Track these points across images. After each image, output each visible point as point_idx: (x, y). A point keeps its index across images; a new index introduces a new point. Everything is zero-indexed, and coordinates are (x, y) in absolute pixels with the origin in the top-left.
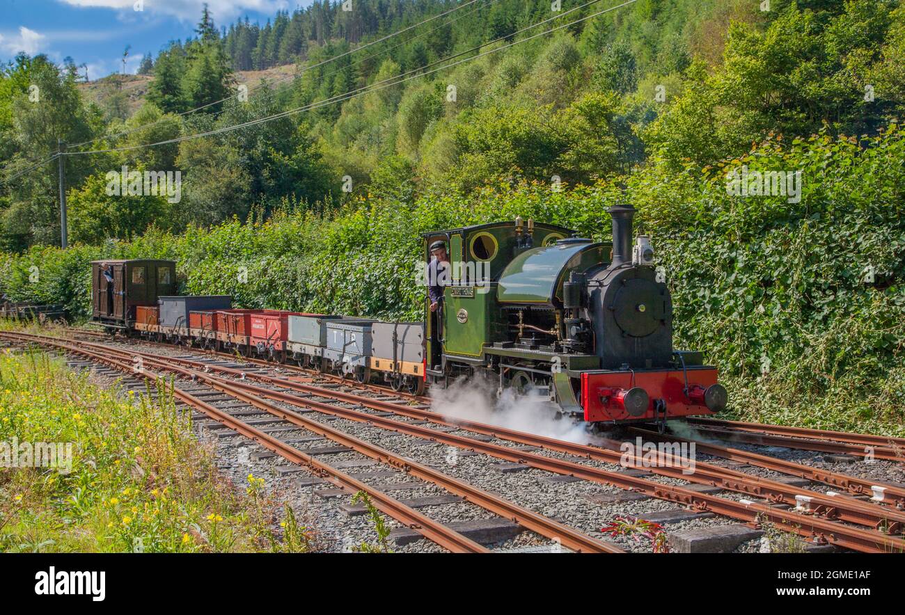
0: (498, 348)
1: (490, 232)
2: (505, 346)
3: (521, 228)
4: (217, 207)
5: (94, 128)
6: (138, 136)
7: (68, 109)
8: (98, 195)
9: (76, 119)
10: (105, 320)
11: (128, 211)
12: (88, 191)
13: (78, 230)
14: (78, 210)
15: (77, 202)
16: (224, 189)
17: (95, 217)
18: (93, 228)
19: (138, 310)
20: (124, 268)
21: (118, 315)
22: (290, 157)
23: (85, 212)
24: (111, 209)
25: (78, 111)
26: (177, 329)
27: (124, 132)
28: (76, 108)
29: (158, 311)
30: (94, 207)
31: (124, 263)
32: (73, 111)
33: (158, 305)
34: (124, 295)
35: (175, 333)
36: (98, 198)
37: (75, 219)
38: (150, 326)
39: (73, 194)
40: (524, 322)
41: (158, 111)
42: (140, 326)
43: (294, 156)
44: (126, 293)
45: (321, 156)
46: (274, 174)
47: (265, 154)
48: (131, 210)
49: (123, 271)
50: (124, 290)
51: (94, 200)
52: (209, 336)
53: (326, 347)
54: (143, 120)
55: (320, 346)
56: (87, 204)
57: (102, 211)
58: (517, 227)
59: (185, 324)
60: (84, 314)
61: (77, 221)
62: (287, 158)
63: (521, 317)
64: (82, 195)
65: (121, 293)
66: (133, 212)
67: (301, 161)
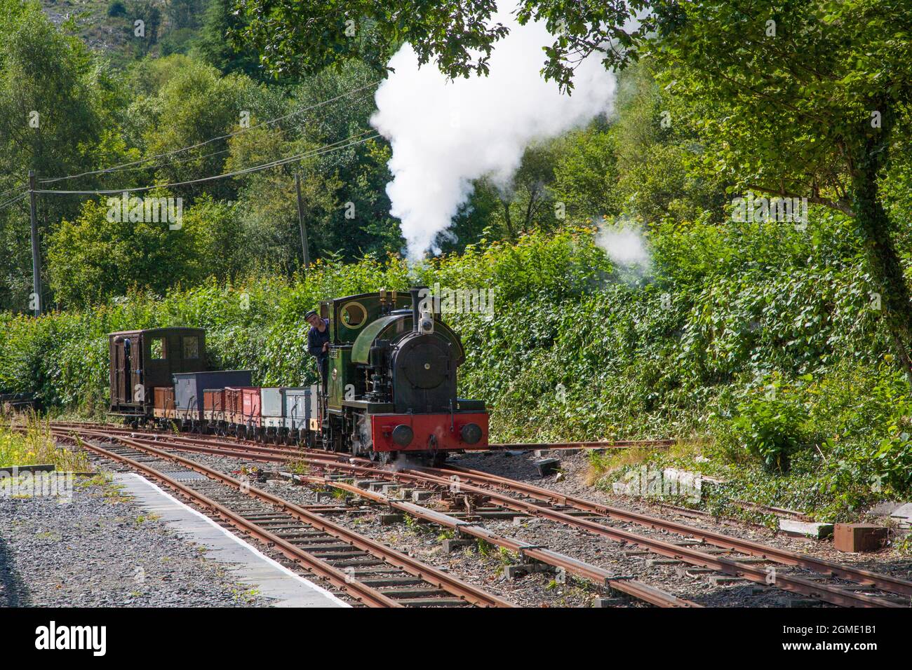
1: (360, 302)
2: (356, 398)
3: (385, 298)
4: (286, 239)
5: (102, 113)
7: (59, 87)
8: (99, 230)
9: (74, 101)
10: (124, 409)
11: (141, 255)
12: (85, 224)
13: (70, 285)
14: (69, 254)
15: (70, 241)
16: (294, 211)
17: (94, 265)
18: (91, 281)
19: (156, 393)
20: (140, 340)
21: (137, 401)
23: (81, 256)
24: (116, 252)
25: (76, 88)
26: (190, 412)
28: (72, 84)
29: (174, 391)
30: (94, 249)
31: (141, 334)
32: (68, 89)
33: (173, 385)
34: (141, 374)
35: (188, 418)
36: (100, 235)
37: (65, 268)
38: (167, 411)
39: (64, 229)
41: (210, 73)
42: (158, 413)
44: (143, 370)
47: (361, 150)
48: (146, 253)
49: (140, 343)
50: (141, 368)
51: (94, 237)
52: (219, 418)
54: (185, 91)
56: (83, 244)
57: (103, 256)
58: (382, 298)
59: (196, 406)
60: (58, 403)
61: (69, 271)
63: (367, 375)
64: (77, 231)
65: (138, 370)
66: (150, 256)
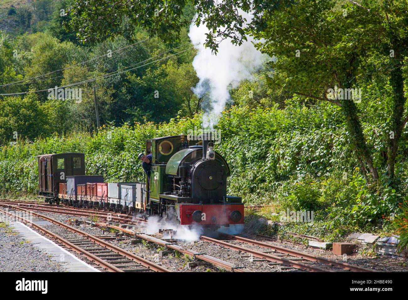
0: (164, 196)
1: (169, 140)
2: (166, 194)
3: (184, 139)
4: (89, 116)
6: (39, 61)
10: (45, 194)
11: (23, 123)
16: (93, 103)
21: (50, 191)
22: (141, 78)
24: (11, 122)
27: (30, 57)
40: (175, 184)
43: (144, 77)
45: (167, 75)
46: (129, 91)
47: (123, 76)
53: (121, 199)
54: (43, 49)
55: (119, 199)
57: (5, 124)
58: (181, 139)
62: (139, 78)
63: (174, 181)
66: (27, 123)
67: (149, 80)
